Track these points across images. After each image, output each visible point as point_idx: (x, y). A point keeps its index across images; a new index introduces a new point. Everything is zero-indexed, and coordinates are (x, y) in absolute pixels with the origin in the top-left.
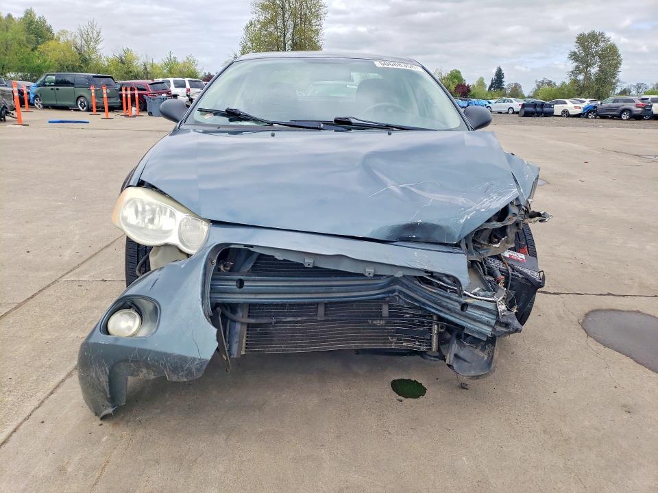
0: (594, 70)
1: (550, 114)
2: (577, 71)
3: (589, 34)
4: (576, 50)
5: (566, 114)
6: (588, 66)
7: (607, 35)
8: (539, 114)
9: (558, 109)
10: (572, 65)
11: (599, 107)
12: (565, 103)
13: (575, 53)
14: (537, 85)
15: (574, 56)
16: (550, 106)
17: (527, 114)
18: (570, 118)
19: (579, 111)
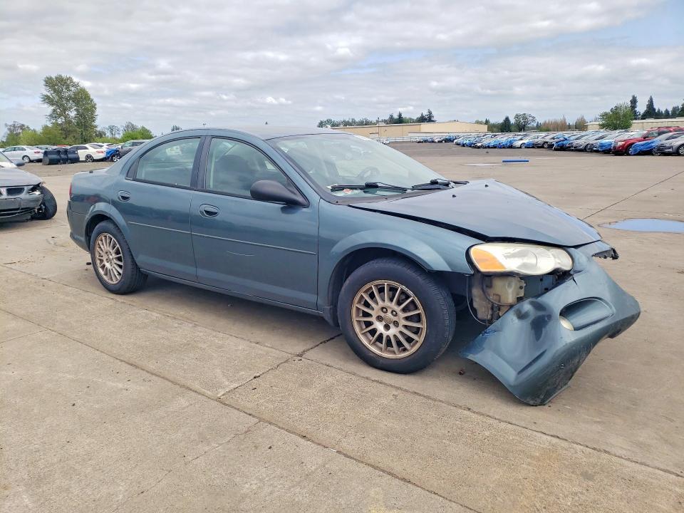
0: (72, 114)
1: (76, 160)
2: (54, 115)
3: (56, 78)
4: (49, 94)
5: (89, 157)
6: (65, 110)
7: (75, 80)
8: (65, 161)
9: (82, 154)
10: (49, 109)
11: (120, 150)
12: (86, 148)
13: (47, 96)
14: (9, 129)
15: (47, 100)
16: (74, 152)
17: (52, 162)
18: (95, 163)
19: (102, 156)
